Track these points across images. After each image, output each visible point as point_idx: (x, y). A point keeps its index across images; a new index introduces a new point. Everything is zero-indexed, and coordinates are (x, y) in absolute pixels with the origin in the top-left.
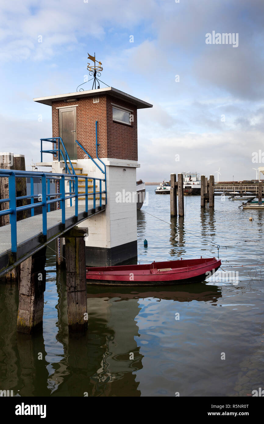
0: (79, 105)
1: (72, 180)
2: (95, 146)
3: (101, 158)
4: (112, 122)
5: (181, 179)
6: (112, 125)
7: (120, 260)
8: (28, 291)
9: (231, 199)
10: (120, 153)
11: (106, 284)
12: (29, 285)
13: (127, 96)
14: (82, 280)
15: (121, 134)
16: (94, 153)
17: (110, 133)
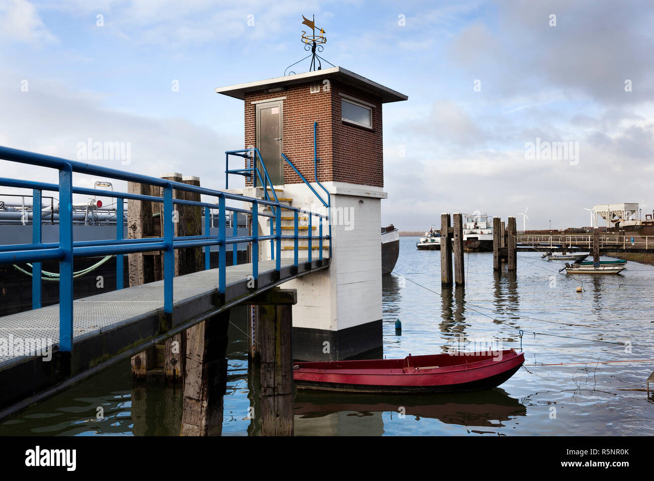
0: (287, 97)
1: (274, 216)
2: (314, 163)
3: (322, 181)
4: (340, 123)
5: (458, 223)
6: (340, 128)
7: (353, 352)
8: (198, 393)
9: (547, 258)
10: (353, 174)
11: (329, 389)
12: (200, 383)
13: (366, 81)
14: (286, 376)
15: (356, 143)
16: (311, 174)
17: (338, 141)
